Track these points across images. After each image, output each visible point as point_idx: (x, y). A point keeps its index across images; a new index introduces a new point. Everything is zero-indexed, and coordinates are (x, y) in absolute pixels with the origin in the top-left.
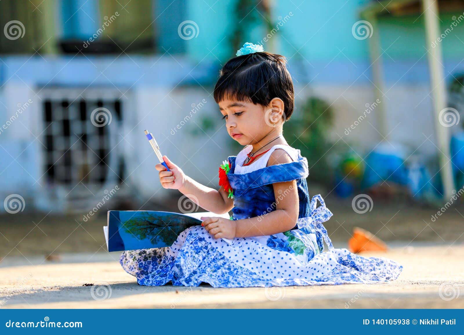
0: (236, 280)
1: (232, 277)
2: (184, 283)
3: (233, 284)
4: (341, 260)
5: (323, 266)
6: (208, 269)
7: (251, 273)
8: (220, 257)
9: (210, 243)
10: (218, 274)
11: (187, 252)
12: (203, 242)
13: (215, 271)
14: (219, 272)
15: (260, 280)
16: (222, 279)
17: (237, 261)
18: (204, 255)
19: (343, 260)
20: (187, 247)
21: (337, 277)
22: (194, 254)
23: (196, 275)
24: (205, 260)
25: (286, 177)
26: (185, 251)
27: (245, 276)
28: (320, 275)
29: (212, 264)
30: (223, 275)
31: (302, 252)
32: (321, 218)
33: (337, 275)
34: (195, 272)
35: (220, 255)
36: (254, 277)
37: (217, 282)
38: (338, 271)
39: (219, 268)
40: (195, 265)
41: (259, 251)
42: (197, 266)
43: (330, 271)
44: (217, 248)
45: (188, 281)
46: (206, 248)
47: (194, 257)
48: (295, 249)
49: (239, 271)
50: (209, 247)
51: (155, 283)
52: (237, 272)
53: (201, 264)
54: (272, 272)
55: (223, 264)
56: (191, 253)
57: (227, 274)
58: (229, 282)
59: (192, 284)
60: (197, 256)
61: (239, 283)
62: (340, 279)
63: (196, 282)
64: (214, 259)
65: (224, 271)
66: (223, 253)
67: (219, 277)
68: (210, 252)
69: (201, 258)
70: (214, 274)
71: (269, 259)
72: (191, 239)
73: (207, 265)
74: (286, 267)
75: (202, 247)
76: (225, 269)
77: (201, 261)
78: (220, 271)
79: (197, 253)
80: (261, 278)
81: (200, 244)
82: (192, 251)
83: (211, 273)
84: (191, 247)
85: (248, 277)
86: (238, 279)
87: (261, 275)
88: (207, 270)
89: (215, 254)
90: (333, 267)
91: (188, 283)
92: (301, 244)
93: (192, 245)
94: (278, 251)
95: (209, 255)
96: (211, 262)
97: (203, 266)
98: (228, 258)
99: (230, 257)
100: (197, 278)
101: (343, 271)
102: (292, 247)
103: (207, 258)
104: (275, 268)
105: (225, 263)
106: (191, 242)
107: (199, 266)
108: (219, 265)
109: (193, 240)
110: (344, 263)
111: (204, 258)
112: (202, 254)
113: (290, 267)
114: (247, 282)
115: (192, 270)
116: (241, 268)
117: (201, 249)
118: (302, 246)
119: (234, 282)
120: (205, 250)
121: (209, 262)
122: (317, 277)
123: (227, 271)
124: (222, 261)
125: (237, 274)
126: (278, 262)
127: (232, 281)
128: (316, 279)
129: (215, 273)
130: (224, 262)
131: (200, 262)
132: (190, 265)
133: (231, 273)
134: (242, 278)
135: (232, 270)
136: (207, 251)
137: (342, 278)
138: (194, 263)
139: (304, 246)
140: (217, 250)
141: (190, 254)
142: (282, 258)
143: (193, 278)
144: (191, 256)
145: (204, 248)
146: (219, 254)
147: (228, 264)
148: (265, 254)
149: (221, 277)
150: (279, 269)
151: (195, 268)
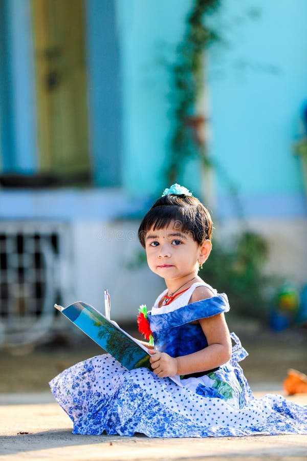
0: (171, 429)
1: (167, 424)
2: (119, 432)
3: (169, 433)
4: (276, 406)
5: (258, 414)
6: (144, 417)
7: (186, 420)
8: (154, 404)
9: (145, 390)
10: (153, 422)
11: (123, 400)
12: (138, 389)
13: (150, 418)
14: (155, 419)
15: (195, 426)
16: (158, 426)
17: (172, 407)
18: (139, 402)
19: (277, 407)
20: (123, 394)
21: (272, 427)
22: (130, 402)
23: (131, 423)
24: (140, 407)
25: (207, 313)
26: (121, 399)
27: (180, 423)
28: (255, 423)
29: (147, 411)
30: (158, 422)
31: (231, 395)
32: (237, 357)
33: (272, 424)
34: (130, 420)
35: (155, 401)
36: (190, 423)
37: (153, 430)
38: (273, 420)
39: (154, 415)
40: (131, 413)
41: (191, 398)
42: (133, 413)
43: (265, 419)
44: (152, 395)
45: (123, 430)
46: (141, 395)
47: (130, 404)
48: (224, 394)
49: (174, 417)
50: (144, 394)
51: (90, 432)
52: (173, 418)
53: (136, 411)
54: (206, 419)
55: (158, 411)
56: (128, 400)
57: (163, 420)
58: (165, 430)
59: (126, 432)
60: (132, 403)
61: (174, 432)
62: (275, 428)
63: (131, 430)
64: (149, 406)
65: (159, 417)
66: (158, 399)
67: (154, 424)
68: (145, 399)
69: (136, 406)
70: (149, 421)
71: (201, 406)
72: (127, 386)
73: (142, 412)
74: (219, 413)
75: (137, 394)
76: (160, 415)
77: (137, 408)
78: (155, 417)
79: (132, 401)
80: (196, 425)
81: (135, 392)
82: (128, 398)
83: (147, 420)
84: (127, 394)
85: (184, 425)
86: (174, 428)
87: (195, 422)
88: (142, 417)
89: (150, 401)
90: (268, 416)
91: (123, 432)
92: (228, 388)
93: (127, 392)
94: (208, 398)
95: (144, 402)
96: (146, 409)
97: (138, 414)
98: (163, 403)
99: (165, 403)
100: (132, 426)
101: (278, 419)
102: (221, 393)
103: (142, 405)
104: (208, 415)
105: (160, 410)
106: (126, 389)
107: (135, 414)
108: (154, 411)
109: (129, 386)
110: (279, 410)
111: (139, 406)
112: (137, 401)
113: (223, 413)
114: (182, 430)
115: (128, 418)
116: (176, 414)
117: (136, 396)
118: (229, 390)
119: (170, 431)
120: (140, 397)
121: (144, 409)
122: (252, 424)
123: (163, 417)
124: (157, 408)
125: (172, 420)
126: (210, 409)
127: (167, 430)
128: (251, 426)
129: (151, 420)
130: (159, 408)
131: (135, 410)
132: (127, 413)
133: (166, 420)
134: (177, 425)
135: (167, 416)
136: (142, 398)
137: (277, 427)
138: (129, 411)
139: (231, 388)
140: (152, 397)
141: (126, 402)
142: (214, 405)
143: (128, 426)
144: (127, 404)
145: (139, 395)
146: (153, 401)
147: (163, 410)
148: (197, 402)
149: (156, 424)
150: (212, 416)
151: (130, 416)
